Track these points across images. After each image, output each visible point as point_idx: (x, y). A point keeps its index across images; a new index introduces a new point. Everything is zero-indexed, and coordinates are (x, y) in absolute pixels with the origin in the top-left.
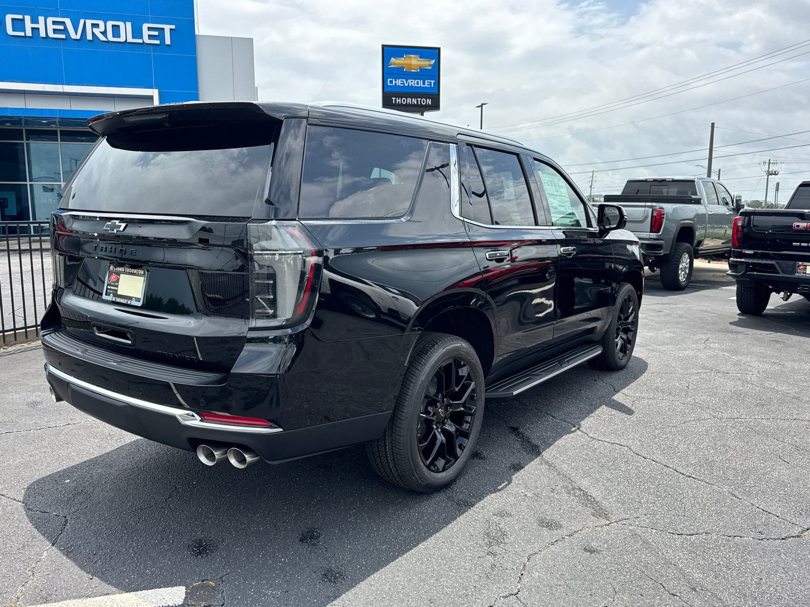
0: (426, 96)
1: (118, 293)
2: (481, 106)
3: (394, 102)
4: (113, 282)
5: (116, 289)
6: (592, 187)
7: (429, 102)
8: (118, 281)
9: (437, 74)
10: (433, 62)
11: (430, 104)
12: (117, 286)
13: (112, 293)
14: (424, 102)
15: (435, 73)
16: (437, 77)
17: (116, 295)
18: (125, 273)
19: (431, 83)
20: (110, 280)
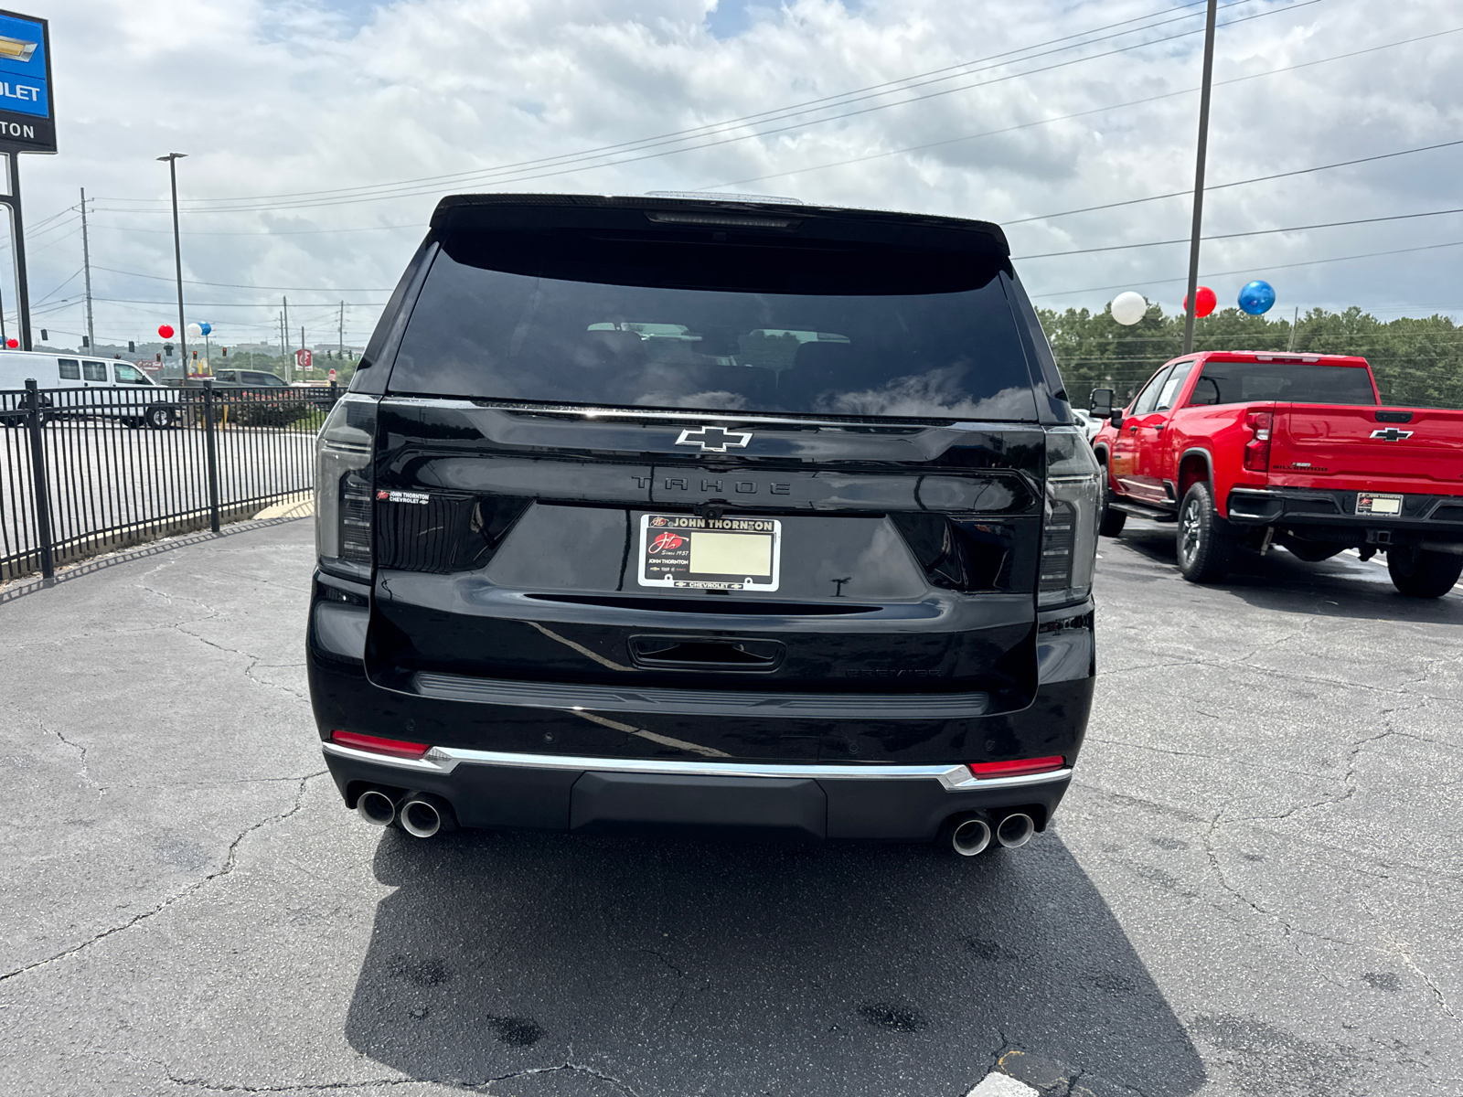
0: (23, 119)
1: (691, 571)
2: (172, 158)
3: (4, 132)
6: (343, 331)
7: (29, 132)
9: (45, 77)
10: (32, 48)
11: (32, 135)
14: (15, 132)
15: (40, 71)
16: (45, 82)
19: (30, 91)
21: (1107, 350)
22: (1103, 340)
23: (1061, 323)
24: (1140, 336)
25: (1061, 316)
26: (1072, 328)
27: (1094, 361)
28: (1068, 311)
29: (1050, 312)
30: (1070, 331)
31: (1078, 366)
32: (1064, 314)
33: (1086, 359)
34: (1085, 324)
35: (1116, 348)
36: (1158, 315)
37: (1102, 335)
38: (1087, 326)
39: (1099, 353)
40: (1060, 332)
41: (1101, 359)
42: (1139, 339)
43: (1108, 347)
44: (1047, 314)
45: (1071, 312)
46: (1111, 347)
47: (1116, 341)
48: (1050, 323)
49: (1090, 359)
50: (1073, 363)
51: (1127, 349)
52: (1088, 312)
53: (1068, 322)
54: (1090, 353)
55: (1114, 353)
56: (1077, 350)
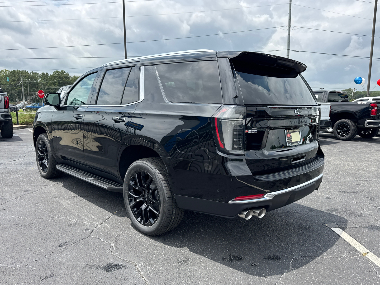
1: (293, 142)
4: (289, 137)
5: (291, 140)
8: (291, 136)
12: (291, 139)
13: (290, 142)
17: (292, 143)
18: (293, 132)
20: (288, 137)
21: (56, 85)
22: (54, 82)
23: (41, 76)
24: (64, 81)
25: (40, 74)
26: (44, 78)
27: (52, 88)
28: (42, 73)
29: (37, 73)
30: (44, 79)
31: (48, 89)
32: (41, 74)
33: (50, 87)
34: (48, 77)
35: (58, 84)
36: (68, 75)
37: (53, 80)
38: (48, 78)
39: (53, 85)
40: (41, 79)
41: (54, 87)
42: (64, 82)
43: (56, 84)
44: (36, 74)
45: (43, 74)
46: (57, 84)
47: (58, 82)
48: (37, 76)
49: (51, 87)
50: (46, 88)
51: (61, 84)
52: (48, 74)
53: (43, 77)
54: (51, 85)
55: (58, 85)
56: (47, 84)
